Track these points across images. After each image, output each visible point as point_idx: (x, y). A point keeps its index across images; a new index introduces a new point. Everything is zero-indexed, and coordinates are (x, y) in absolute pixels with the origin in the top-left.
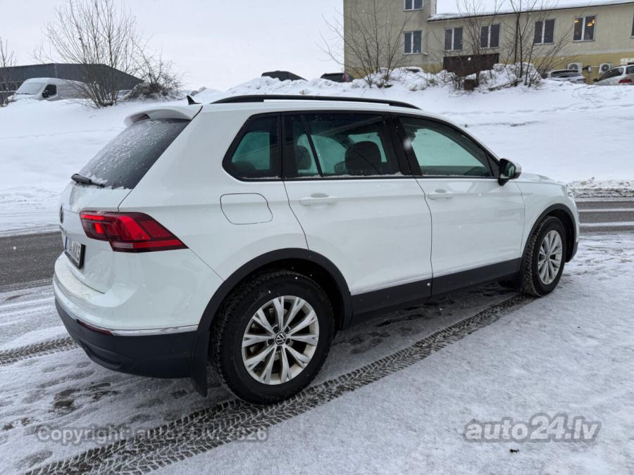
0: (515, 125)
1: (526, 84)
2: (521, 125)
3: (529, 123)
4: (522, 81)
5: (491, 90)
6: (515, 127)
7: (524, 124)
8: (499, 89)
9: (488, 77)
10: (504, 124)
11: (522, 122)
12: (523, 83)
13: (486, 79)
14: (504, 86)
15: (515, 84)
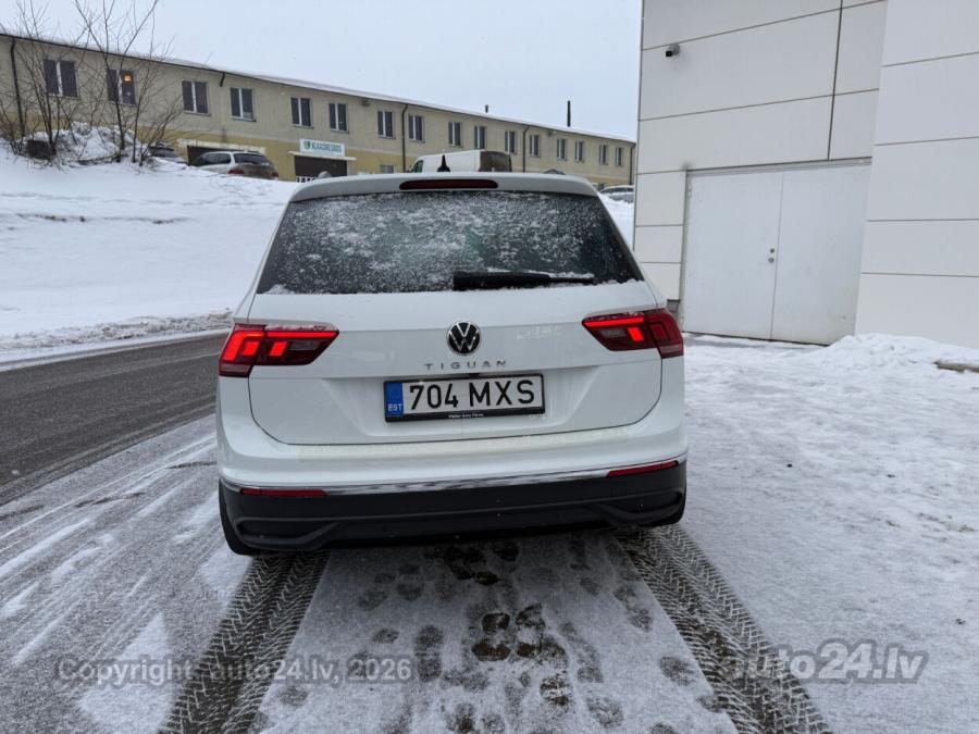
0: (160, 222)
1: (134, 161)
2: (167, 222)
3: (179, 220)
4: (126, 156)
5: (84, 163)
6: (161, 225)
7: (172, 221)
8: (96, 164)
9: (70, 142)
10: (142, 219)
11: (167, 218)
12: (130, 158)
13: (65, 143)
14: (101, 159)
15: (118, 158)
